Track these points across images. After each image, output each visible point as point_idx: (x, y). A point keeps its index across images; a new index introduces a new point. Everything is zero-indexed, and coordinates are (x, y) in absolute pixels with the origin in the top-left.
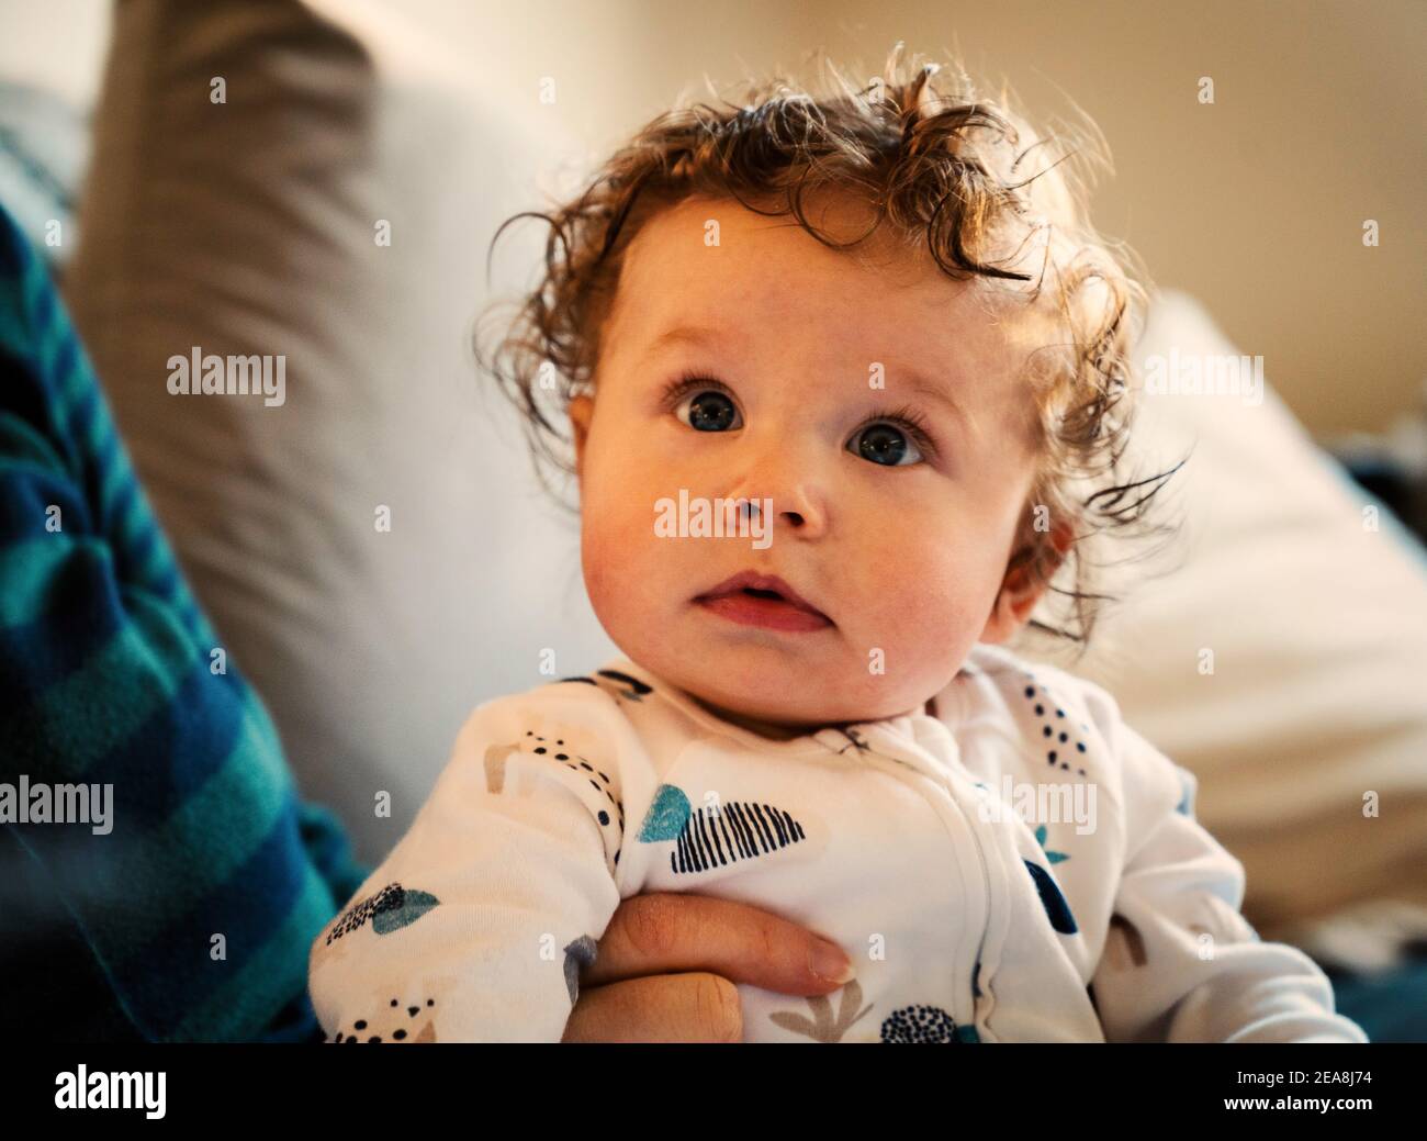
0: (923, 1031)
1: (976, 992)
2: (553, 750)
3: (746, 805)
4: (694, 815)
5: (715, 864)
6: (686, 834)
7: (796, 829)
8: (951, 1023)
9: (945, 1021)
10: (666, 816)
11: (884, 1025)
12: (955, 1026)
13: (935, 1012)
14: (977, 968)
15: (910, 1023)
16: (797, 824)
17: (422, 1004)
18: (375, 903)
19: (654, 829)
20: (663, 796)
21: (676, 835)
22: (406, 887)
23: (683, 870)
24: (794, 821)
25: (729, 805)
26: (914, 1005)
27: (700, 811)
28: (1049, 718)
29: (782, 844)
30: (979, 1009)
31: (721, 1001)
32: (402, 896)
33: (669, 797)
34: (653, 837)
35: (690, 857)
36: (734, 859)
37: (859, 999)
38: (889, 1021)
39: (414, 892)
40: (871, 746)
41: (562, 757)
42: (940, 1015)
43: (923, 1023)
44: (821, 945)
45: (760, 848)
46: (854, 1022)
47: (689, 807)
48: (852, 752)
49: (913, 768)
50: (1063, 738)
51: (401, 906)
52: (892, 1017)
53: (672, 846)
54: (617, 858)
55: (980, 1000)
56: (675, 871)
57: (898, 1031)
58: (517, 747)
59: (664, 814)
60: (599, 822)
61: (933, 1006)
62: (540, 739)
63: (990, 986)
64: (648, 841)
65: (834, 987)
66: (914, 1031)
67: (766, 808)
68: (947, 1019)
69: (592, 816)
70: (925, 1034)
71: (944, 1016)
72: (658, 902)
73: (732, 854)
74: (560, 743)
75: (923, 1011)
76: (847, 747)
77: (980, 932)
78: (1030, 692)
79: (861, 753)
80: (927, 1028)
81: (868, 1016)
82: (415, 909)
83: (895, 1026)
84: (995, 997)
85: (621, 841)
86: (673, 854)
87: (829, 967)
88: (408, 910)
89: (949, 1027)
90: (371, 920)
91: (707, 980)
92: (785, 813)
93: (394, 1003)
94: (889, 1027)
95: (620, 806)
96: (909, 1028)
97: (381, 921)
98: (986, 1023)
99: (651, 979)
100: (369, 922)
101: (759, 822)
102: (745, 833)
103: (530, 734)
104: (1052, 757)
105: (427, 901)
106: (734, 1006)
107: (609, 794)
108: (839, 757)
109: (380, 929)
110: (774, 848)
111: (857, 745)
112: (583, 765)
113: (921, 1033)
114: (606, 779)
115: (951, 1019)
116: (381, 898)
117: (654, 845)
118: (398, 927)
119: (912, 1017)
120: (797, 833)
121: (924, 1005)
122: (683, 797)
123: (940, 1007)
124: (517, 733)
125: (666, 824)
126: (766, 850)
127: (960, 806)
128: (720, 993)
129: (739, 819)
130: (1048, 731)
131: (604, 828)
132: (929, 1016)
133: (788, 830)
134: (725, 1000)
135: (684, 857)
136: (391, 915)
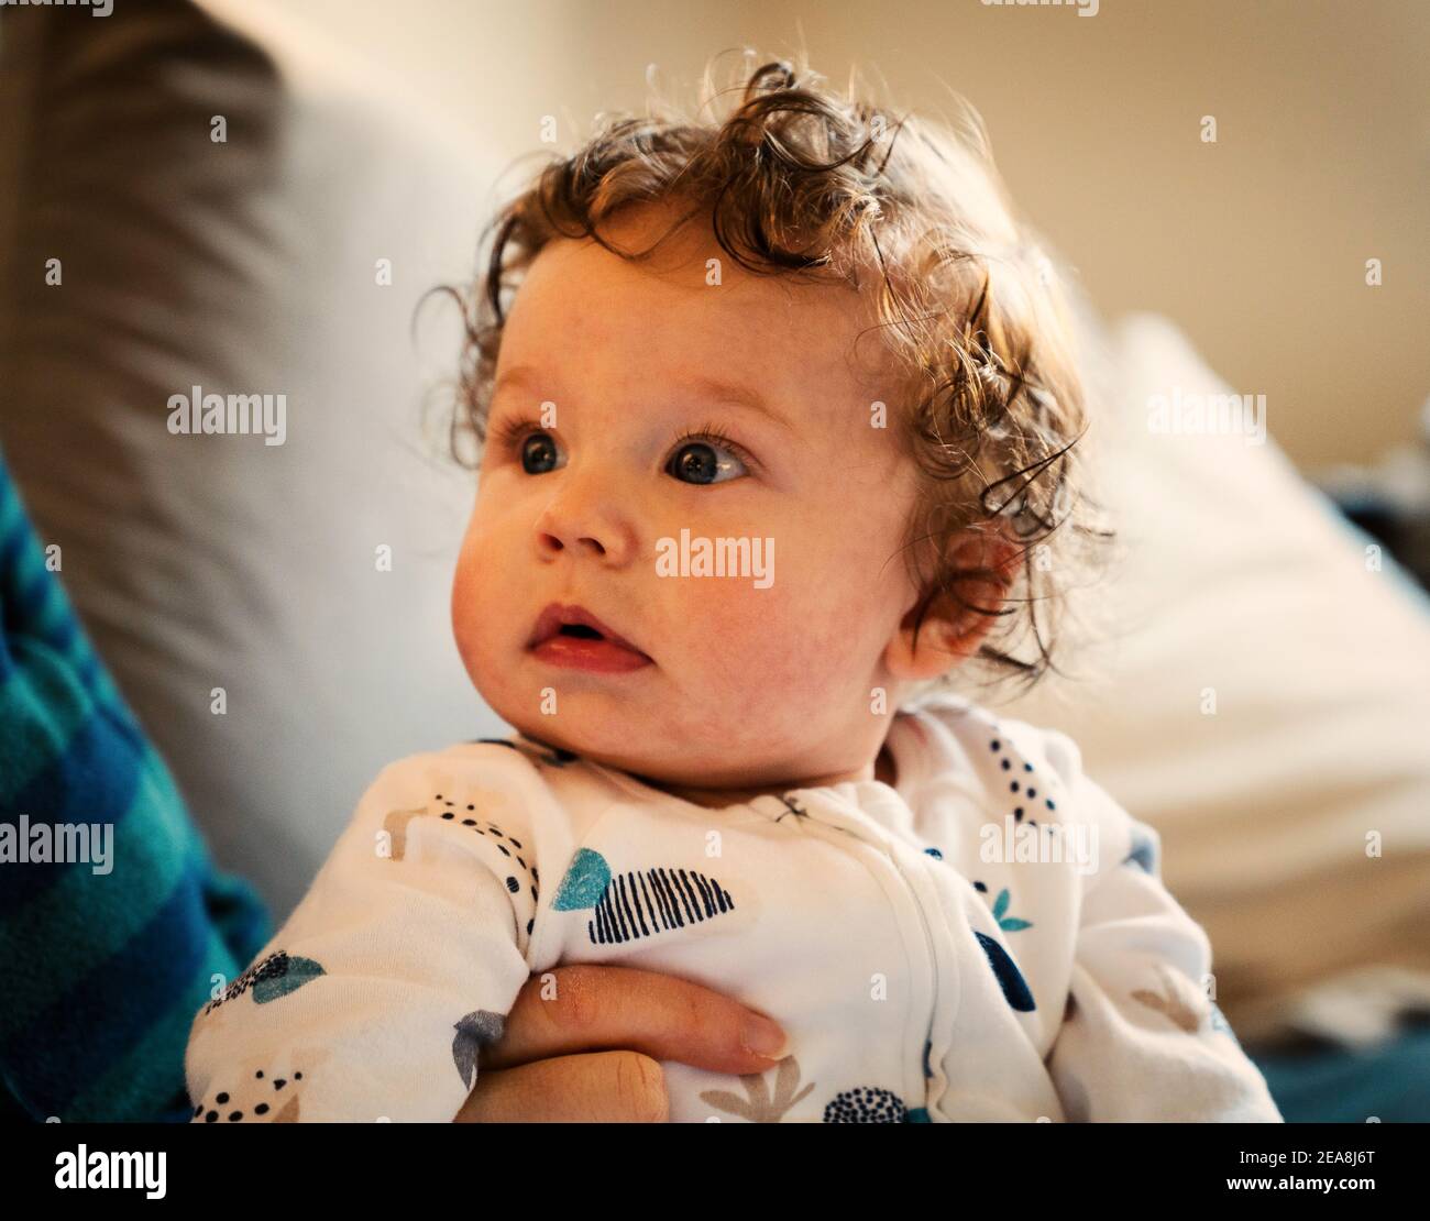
0: (871, 1115)
1: (928, 1073)
2: (461, 813)
3: (671, 871)
4: (614, 882)
5: (637, 935)
6: (605, 902)
7: (724, 898)
8: (901, 1106)
9: (894, 1104)
10: (583, 882)
11: (828, 1108)
12: (905, 1109)
13: (883, 1094)
14: (928, 1046)
15: (856, 1106)
16: (725, 893)
17: (287, 1076)
18: (258, 971)
19: (570, 895)
20: (580, 861)
21: (594, 903)
22: (290, 954)
23: (602, 941)
24: (722, 890)
25: (653, 871)
26: (860, 1088)
27: (621, 877)
28: (1016, 773)
29: (709, 915)
30: (931, 1089)
31: (644, 1082)
32: (286, 964)
33: (586, 862)
34: (569, 905)
35: (609, 927)
36: (657, 930)
37: (797, 1077)
38: (834, 1104)
39: (298, 960)
40: (809, 812)
41: (469, 823)
42: (889, 1097)
43: (870, 1107)
44: (755, 1017)
45: (685, 918)
46: (792, 1104)
47: (607, 872)
48: (790, 819)
49: (853, 835)
50: (1032, 793)
51: (283, 974)
52: (837, 1100)
53: (589, 914)
54: (530, 927)
55: (931, 1081)
56: (594, 941)
57: (842, 1115)
58: (423, 812)
59: (581, 879)
60: (508, 889)
61: (881, 1089)
62: (449, 804)
63: (943, 1066)
64: (564, 909)
65: (770, 1064)
66: (860, 1114)
67: (693, 874)
68: (896, 1101)
69: (501, 884)
70: (873, 1118)
71: (893, 1098)
72: (577, 974)
73: (655, 924)
74: (471, 808)
75: (870, 1093)
76: (784, 815)
77: (927, 1009)
78: (996, 746)
79: (800, 821)
80: (874, 1111)
81: (809, 1097)
82: (296, 978)
83: (839, 1109)
84: (948, 1077)
85: (535, 910)
86: (591, 923)
87: (763, 1042)
88: (288, 979)
89: (899, 1110)
90: (251, 988)
91: (629, 1057)
92: (713, 881)
93: (260, 1075)
94: (833, 1111)
95: (534, 872)
96: (855, 1112)
97: (260, 989)
98: (939, 1106)
99: (569, 1059)
100: (250, 990)
101: (685, 890)
102: (669, 901)
103: (439, 797)
104: (1019, 814)
105: (312, 969)
106: (657, 1086)
107: (520, 860)
108: (776, 824)
109: (260, 998)
110: (701, 918)
111: (796, 812)
112: (492, 830)
113: (868, 1117)
114: (518, 845)
115: (900, 1101)
116: (264, 965)
117: (570, 913)
118: (277, 996)
119: (859, 1100)
120: (725, 903)
121: (871, 1088)
122: (603, 861)
123: (888, 1089)
124: (425, 797)
125: (583, 890)
126: (692, 921)
127: (902, 873)
128: (642, 1072)
129: (664, 887)
130: (1015, 787)
131: (513, 895)
132: (877, 1099)
133: (716, 899)
134: (648, 1080)
135: (603, 927)
136: (273, 984)
